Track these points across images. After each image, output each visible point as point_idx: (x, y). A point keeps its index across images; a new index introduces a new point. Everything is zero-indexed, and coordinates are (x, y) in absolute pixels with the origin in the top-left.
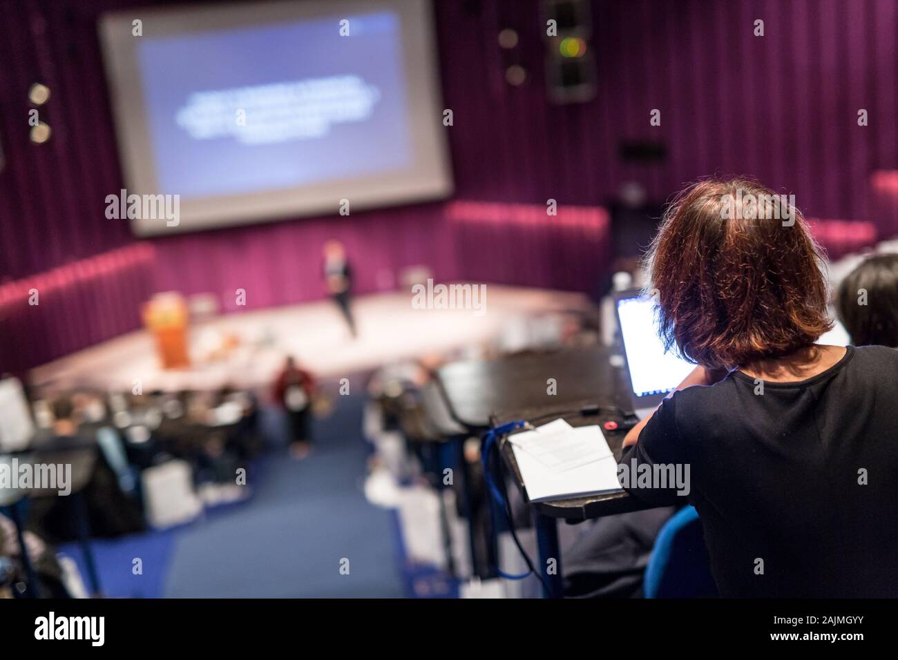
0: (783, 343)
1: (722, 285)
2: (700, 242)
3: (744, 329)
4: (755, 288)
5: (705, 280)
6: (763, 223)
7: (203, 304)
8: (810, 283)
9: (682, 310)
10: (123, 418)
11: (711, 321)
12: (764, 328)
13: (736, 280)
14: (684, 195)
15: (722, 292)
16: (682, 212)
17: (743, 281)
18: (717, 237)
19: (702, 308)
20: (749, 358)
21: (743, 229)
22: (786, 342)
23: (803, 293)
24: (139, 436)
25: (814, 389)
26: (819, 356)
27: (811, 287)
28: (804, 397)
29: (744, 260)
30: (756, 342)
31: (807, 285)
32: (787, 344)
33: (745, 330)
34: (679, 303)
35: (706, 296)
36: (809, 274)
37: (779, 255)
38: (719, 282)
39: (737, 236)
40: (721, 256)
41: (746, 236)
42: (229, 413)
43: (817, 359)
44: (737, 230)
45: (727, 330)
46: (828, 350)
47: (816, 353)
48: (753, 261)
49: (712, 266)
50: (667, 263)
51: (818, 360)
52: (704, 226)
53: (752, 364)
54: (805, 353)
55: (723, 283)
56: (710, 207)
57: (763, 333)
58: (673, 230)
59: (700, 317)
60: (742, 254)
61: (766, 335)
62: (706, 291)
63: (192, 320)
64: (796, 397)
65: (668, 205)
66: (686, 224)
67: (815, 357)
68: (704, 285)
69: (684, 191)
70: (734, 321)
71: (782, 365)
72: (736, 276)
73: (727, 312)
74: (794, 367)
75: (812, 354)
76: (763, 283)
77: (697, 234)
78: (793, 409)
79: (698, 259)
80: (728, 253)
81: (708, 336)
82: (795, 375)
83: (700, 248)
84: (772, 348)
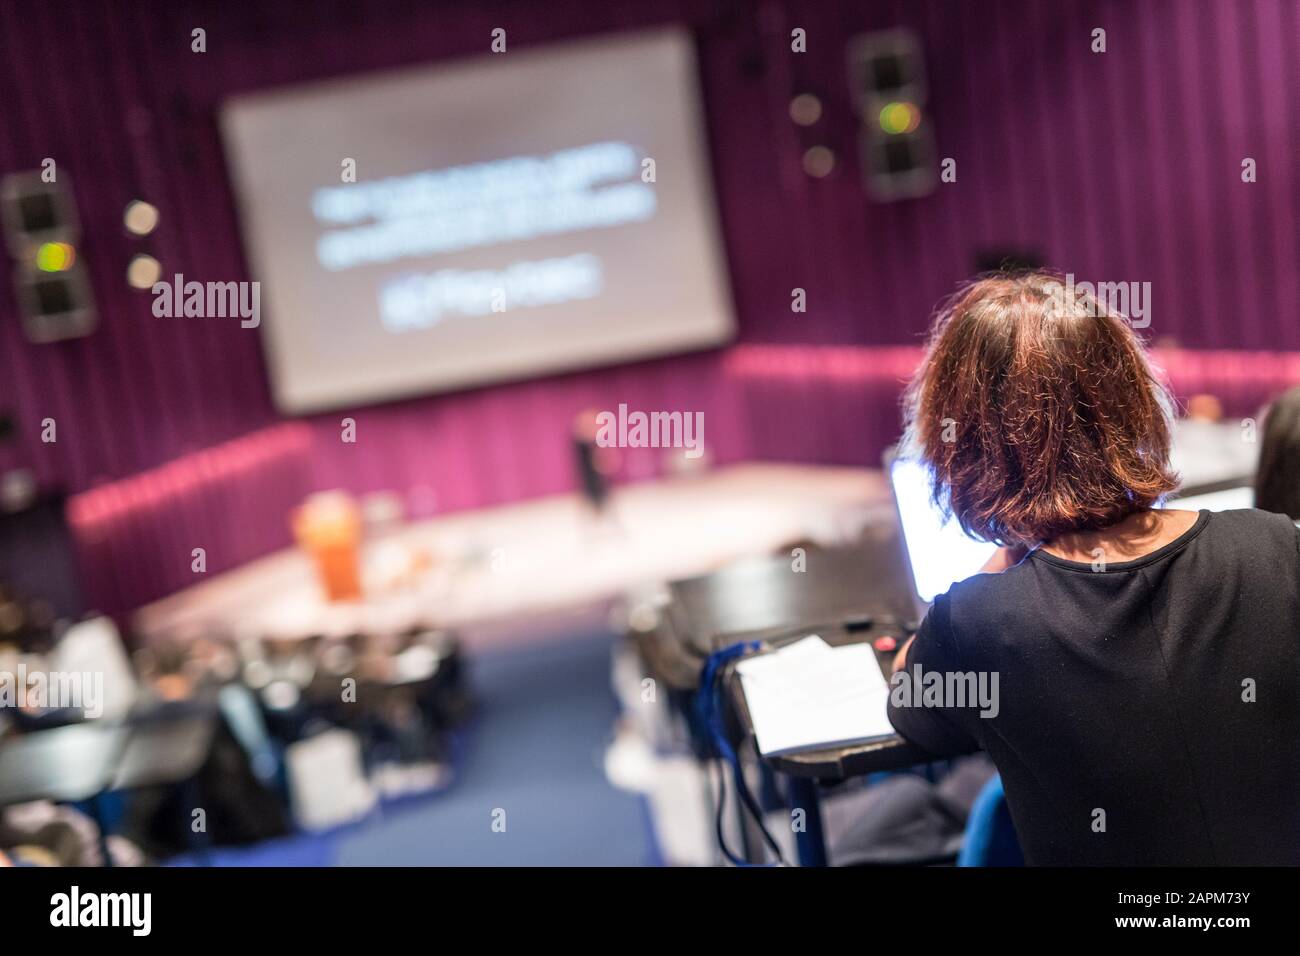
0: (1102, 507)
1: (1012, 425)
2: (979, 365)
3: (1047, 487)
4: (1059, 428)
5: (988, 418)
6: (1068, 336)
7: (382, 508)
8: (1140, 419)
9: (958, 463)
10: (258, 671)
11: (999, 478)
12: (1074, 485)
13: (1032, 418)
14: (959, 300)
15: (1012, 435)
16: (954, 325)
17: (1042, 417)
18: (1004, 355)
19: (985, 459)
20: (1055, 530)
21: (1040, 344)
22: (1106, 505)
23: (1131, 434)
24: (283, 697)
25: (1149, 572)
26: (1159, 524)
27: (1142, 426)
28: (1135, 584)
29: (1043, 388)
30: (1064, 505)
31: (1136, 423)
32: (1110, 508)
33: (1047, 489)
34: (953, 453)
35: (990, 442)
36: (1139, 407)
37: (1094, 379)
38: (1007, 420)
39: (1031, 355)
40: (1008, 382)
41: (1044, 353)
42: (418, 664)
43: (1155, 529)
44: (1031, 345)
45: (1022, 491)
46: (1172, 516)
47: (1155, 522)
48: (1056, 388)
49: (996, 398)
50: (935, 397)
51: (1158, 531)
52: (984, 342)
53: (1062, 540)
54: (1138, 521)
55: (1014, 422)
56: (994, 314)
57: (1073, 493)
58: (943, 350)
59: (982, 473)
60: (1040, 380)
61: (1077, 495)
62: (989, 434)
63: (366, 532)
64: (1123, 584)
65: (936, 316)
66: (960, 339)
67: (1154, 526)
68: (985, 425)
69: (959, 294)
70: (1031, 476)
71: (1105, 540)
72: (1032, 412)
73: (1020, 464)
74: (1124, 542)
75: (1149, 522)
76: (1071, 421)
77: (975, 352)
78: (1119, 602)
79: (977, 388)
80: (1020, 378)
81: (994, 500)
82: (1123, 553)
83: (979, 372)
84: (1087, 514)
